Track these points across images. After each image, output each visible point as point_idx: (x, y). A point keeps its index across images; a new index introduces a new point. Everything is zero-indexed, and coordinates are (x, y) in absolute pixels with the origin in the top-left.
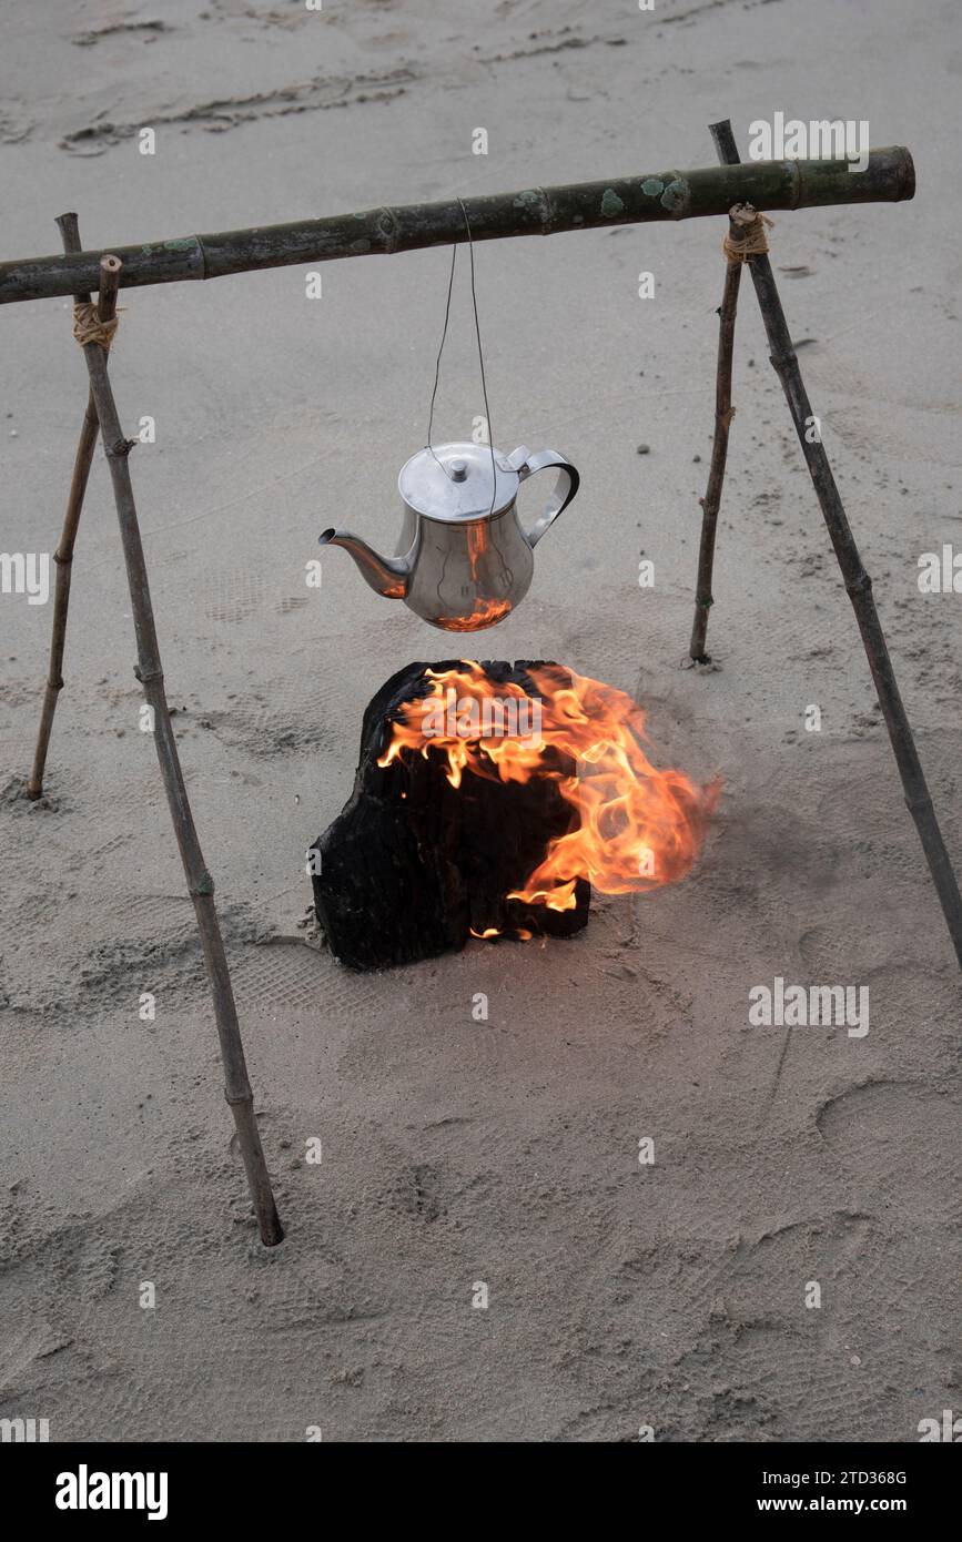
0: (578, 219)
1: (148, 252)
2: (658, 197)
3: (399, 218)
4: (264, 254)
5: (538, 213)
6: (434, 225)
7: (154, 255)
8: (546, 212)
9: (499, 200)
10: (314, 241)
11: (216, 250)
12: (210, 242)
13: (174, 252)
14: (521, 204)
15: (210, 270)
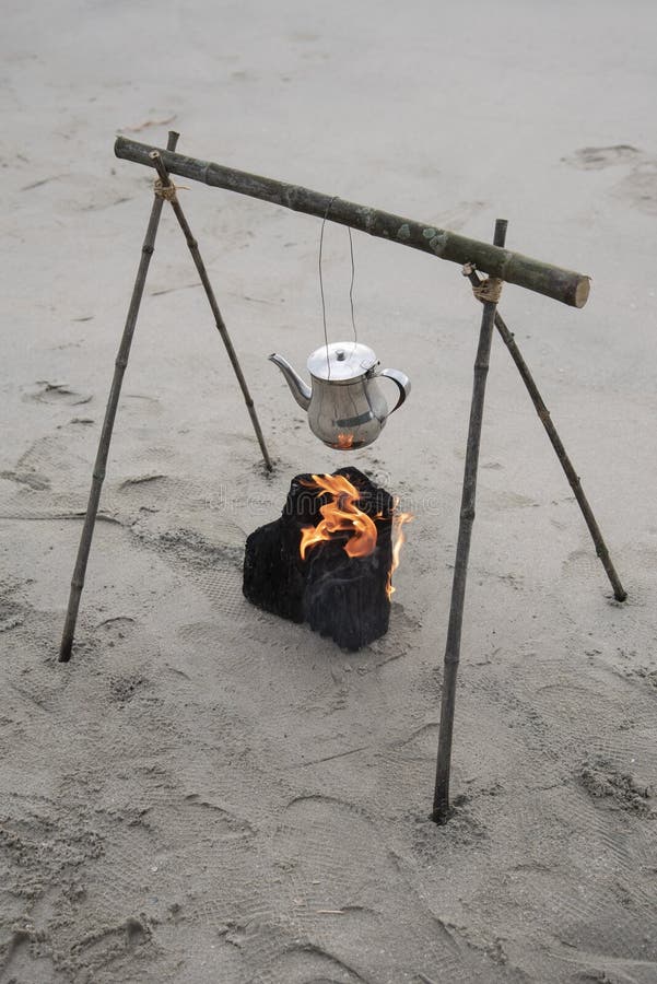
0: (385, 232)
1: (186, 160)
2: (429, 240)
3: (299, 193)
4: (233, 183)
5: (365, 220)
6: (313, 204)
7: (187, 163)
8: (369, 221)
9: (352, 205)
10: (256, 186)
11: (213, 172)
12: (213, 167)
13: (196, 165)
14: (359, 211)
15: (210, 182)
